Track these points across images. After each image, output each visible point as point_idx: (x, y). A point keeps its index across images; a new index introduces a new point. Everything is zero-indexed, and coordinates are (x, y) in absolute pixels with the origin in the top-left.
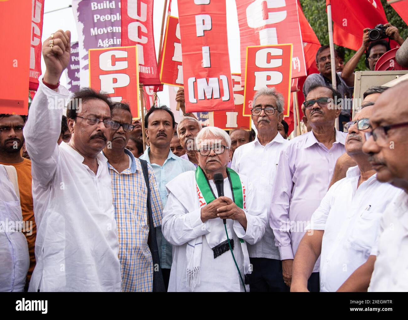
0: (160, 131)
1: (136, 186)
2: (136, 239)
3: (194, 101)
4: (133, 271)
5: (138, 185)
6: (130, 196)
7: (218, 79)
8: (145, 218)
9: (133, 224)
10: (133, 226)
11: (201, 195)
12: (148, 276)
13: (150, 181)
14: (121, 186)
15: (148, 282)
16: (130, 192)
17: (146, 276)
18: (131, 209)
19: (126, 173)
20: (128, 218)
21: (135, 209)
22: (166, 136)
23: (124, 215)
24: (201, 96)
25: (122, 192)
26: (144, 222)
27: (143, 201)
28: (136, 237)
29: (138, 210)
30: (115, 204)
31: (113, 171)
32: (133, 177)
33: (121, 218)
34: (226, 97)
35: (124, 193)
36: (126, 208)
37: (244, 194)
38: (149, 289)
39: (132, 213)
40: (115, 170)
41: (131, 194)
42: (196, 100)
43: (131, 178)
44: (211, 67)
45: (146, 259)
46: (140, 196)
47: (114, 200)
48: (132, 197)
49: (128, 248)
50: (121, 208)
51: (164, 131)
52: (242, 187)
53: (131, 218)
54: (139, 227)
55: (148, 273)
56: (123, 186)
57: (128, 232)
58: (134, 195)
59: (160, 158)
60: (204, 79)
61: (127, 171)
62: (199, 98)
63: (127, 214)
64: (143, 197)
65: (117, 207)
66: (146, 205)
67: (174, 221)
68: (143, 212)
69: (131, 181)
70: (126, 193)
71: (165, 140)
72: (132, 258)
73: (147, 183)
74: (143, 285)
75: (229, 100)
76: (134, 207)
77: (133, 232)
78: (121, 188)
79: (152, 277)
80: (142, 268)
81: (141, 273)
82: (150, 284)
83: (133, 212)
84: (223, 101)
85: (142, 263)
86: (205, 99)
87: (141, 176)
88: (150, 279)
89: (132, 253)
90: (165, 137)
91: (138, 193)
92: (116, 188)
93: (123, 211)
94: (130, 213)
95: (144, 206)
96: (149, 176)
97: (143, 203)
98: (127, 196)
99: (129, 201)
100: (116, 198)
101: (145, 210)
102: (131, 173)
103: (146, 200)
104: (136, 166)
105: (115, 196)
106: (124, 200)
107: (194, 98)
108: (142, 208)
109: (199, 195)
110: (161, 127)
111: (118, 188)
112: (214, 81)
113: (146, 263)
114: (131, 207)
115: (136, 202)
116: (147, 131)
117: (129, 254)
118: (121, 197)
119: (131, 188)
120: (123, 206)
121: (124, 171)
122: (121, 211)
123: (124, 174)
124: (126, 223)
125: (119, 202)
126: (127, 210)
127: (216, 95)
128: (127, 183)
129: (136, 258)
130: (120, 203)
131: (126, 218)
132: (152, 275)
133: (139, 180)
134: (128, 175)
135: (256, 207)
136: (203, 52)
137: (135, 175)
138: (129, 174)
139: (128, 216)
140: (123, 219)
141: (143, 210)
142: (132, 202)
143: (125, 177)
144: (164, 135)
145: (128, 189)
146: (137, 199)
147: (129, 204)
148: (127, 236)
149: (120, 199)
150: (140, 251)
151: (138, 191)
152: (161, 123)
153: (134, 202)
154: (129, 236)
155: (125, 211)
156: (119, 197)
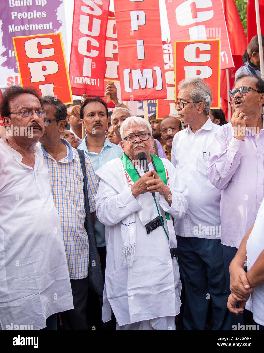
0: (96, 121)
1: (72, 174)
2: (72, 222)
3: (130, 90)
4: (69, 252)
5: (74, 173)
6: (66, 184)
7: (152, 70)
8: (81, 203)
9: (69, 208)
10: (69, 211)
11: (130, 179)
12: (85, 257)
13: (86, 169)
14: (58, 173)
15: (84, 262)
16: (66, 180)
17: (83, 257)
18: (68, 195)
19: (63, 162)
20: (65, 204)
21: (71, 195)
22: (102, 125)
23: (61, 201)
24: (136, 86)
25: (60, 179)
26: (80, 207)
27: (79, 188)
28: (72, 220)
29: (74, 196)
30: (53, 190)
31: (51, 160)
32: (70, 165)
33: (58, 203)
34: (159, 87)
35: (61, 180)
36: (62, 194)
37: (167, 176)
38: (85, 268)
39: (68, 199)
40: (52, 158)
41: (67, 181)
42: (131, 89)
43: (68, 167)
44: (145, 59)
45: (82, 241)
46: (76, 183)
47: (52, 186)
48: (68, 184)
49: (64, 230)
50: (58, 194)
51: (99, 121)
52: (165, 170)
53: (67, 204)
54: (75, 212)
55: (85, 254)
56: (61, 174)
57: (65, 216)
58: (70, 182)
59: (97, 146)
60: (139, 71)
61: (65, 160)
62: (134, 88)
63: (64, 200)
64: (79, 184)
65: (54, 193)
66: (82, 192)
67: (107, 202)
68: (80, 198)
69: (68, 169)
70: (63, 180)
71: (101, 129)
72: (68, 240)
73: (84, 171)
74: (80, 265)
75: (162, 89)
76: (70, 193)
77: (69, 216)
78: (58, 175)
79: (88, 258)
80: (78, 250)
81: (78, 254)
82: (86, 264)
83: (70, 198)
84: (157, 90)
85: (79, 245)
86: (139, 89)
87: (77, 165)
88: (86, 260)
89: (69, 235)
90: (101, 127)
91: (75, 181)
92: (54, 175)
93: (60, 197)
94: (67, 199)
95: (81, 193)
96: (86, 165)
97: (79, 190)
98: (64, 183)
99: (66, 188)
100: (54, 184)
101: (81, 196)
102: (68, 162)
103: (83, 186)
104: (73, 155)
105: (53, 183)
106: (61, 186)
107: (130, 88)
108: (79, 194)
109: (128, 179)
110: (97, 118)
111: (56, 175)
112: (148, 72)
113: (82, 245)
114: (68, 193)
115: (72, 189)
116: (83, 122)
117: (65, 236)
118: (59, 184)
119: (68, 176)
120: (60, 192)
121: (61, 160)
122: (58, 197)
123: (61, 163)
124: (63, 208)
125: (56, 189)
126: (64, 196)
127: (150, 85)
128: (64, 171)
129: (72, 240)
130: (58, 190)
131: (63, 203)
132: (88, 256)
133: (76, 169)
134: (65, 164)
135: (178, 186)
136: (138, 45)
137: (72, 163)
138: (66, 162)
139: (65, 202)
140: (60, 204)
141: (80, 196)
142: (68, 189)
143: (62, 165)
144: (100, 124)
145: (65, 176)
146: (73, 186)
147: (66, 191)
148: (64, 219)
149: (58, 185)
150: (76, 233)
151: (74, 179)
152: (97, 114)
153: (70, 189)
154: (66, 219)
155: (61, 197)
156: (56, 184)
